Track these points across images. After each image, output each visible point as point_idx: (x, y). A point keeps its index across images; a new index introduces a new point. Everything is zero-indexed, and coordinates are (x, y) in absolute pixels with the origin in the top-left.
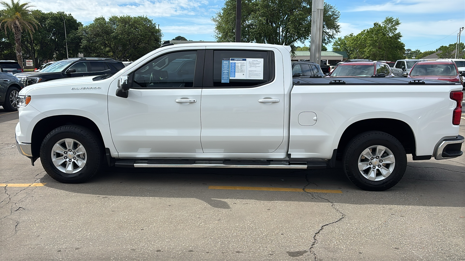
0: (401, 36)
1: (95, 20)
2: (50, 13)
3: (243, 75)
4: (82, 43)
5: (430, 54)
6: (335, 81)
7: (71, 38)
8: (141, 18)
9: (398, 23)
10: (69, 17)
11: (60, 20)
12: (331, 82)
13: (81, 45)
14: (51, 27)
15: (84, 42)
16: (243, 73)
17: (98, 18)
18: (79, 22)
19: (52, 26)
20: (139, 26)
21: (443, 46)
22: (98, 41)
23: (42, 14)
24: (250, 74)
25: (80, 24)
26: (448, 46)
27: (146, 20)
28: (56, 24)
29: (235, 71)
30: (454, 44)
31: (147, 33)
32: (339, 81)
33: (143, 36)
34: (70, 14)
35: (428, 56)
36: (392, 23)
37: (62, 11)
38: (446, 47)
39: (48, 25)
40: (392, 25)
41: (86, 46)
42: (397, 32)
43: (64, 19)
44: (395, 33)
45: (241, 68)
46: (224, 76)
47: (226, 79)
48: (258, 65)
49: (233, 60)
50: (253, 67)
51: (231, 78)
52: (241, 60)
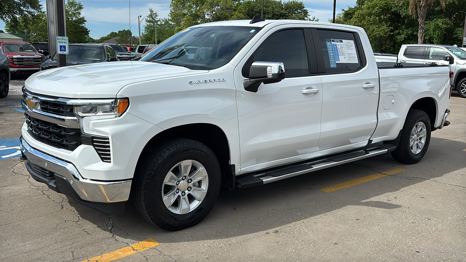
0: (85, 21)
5: (108, 40)
9: (80, 8)
21: (113, 32)
24: (349, 57)
26: (117, 32)
29: (338, 54)
30: (122, 30)
35: (106, 41)
36: (75, 7)
38: (116, 33)
40: (75, 8)
42: (81, 16)
44: (79, 17)
45: (342, 51)
46: (332, 60)
47: (334, 63)
48: (352, 48)
49: (333, 41)
50: (349, 49)
51: (337, 62)
52: (339, 41)
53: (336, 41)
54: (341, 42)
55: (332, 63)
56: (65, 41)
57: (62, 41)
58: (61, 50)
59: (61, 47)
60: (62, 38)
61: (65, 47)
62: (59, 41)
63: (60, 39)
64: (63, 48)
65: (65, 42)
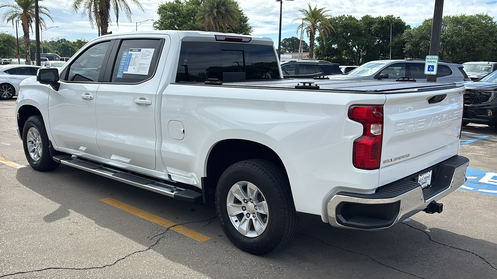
1: (423, 22)
2: (379, 17)
3: (134, 68)
4: (405, 48)
6: (304, 83)
7: (395, 43)
8: (480, 16)
10: (397, 20)
11: (387, 23)
12: (298, 84)
13: (404, 50)
14: (376, 31)
15: (408, 46)
16: (134, 67)
17: (427, 19)
18: (408, 26)
19: (378, 31)
20: (473, 26)
22: (422, 45)
23: (371, 19)
24: (139, 68)
25: (409, 27)
27: (486, 17)
28: (382, 28)
29: (129, 64)
31: (483, 33)
32: (310, 84)
33: (477, 38)
34: (399, 17)
37: (391, 15)
39: (375, 30)
41: (409, 50)
43: (391, 22)
45: (134, 61)
46: (120, 70)
47: (121, 73)
48: (148, 57)
49: (131, 51)
50: (144, 59)
51: (124, 72)
52: (137, 50)
53: (134, 50)
54: (140, 51)
55: (120, 73)
56: (434, 60)
57: (431, 60)
58: (429, 70)
59: (429, 66)
60: (431, 57)
61: (433, 67)
62: (429, 60)
63: (429, 59)
64: (431, 68)
65: (434, 62)
